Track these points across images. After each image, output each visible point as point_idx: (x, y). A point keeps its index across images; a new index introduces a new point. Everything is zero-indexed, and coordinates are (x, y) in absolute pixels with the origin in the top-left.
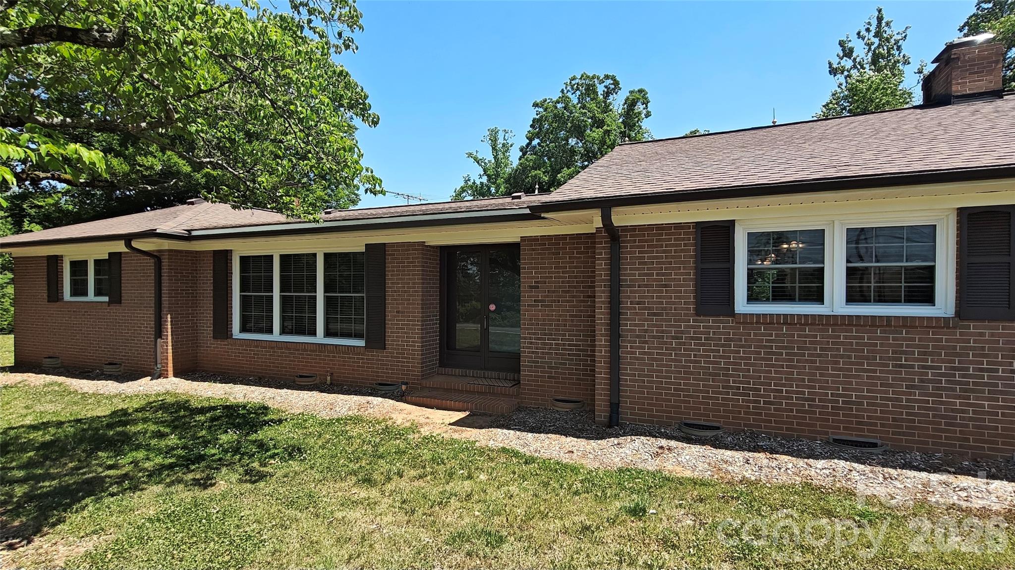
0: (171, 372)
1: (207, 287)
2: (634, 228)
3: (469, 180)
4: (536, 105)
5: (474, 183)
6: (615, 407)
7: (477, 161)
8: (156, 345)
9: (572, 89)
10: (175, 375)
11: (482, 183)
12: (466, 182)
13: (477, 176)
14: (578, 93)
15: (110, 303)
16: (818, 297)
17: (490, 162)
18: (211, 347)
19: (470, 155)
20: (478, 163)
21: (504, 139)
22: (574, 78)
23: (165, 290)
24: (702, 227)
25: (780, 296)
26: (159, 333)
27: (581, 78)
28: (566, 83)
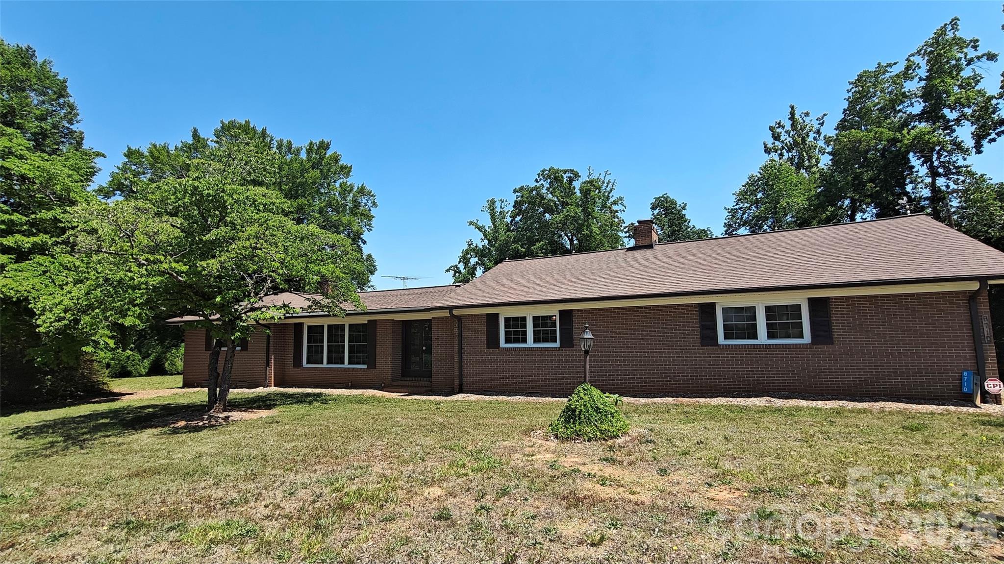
0: (273, 385)
1: (291, 342)
2: (466, 315)
3: (472, 244)
4: (515, 191)
5: (476, 247)
6: (461, 386)
7: (480, 229)
8: (266, 371)
9: (544, 177)
10: (274, 386)
11: (483, 246)
12: (469, 245)
13: (479, 241)
14: (549, 180)
15: (241, 350)
17: (489, 227)
18: (291, 371)
19: (471, 223)
20: (479, 229)
21: (501, 207)
22: (543, 171)
23: (271, 344)
26: (268, 364)
27: (550, 170)
28: (539, 174)
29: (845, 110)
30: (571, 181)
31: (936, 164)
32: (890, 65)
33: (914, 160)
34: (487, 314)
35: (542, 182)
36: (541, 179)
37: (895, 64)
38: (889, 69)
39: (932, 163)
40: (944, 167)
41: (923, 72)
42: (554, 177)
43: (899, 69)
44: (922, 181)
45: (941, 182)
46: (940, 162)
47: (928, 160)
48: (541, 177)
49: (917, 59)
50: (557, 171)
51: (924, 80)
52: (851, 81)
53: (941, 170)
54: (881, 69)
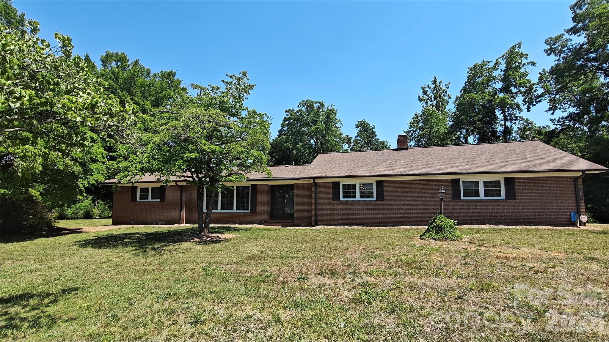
0: (185, 222)
1: (195, 196)
2: (320, 183)
4: (286, 112)
6: (316, 221)
8: (180, 214)
9: (303, 105)
10: (187, 223)
14: (305, 107)
15: (160, 201)
16: (355, 197)
22: (304, 101)
23: (184, 197)
24: (333, 183)
25: (349, 197)
26: (181, 210)
27: (307, 101)
28: (300, 103)
29: (466, 82)
30: (319, 108)
31: (506, 114)
32: (489, 62)
33: (498, 113)
34: (333, 182)
35: (301, 107)
36: (301, 106)
37: (491, 62)
38: (488, 64)
39: (505, 113)
40: (510, 116)
41: (503, 67)
42: (309, 105)
43: (491, 65)
44: (499, 123)
45: (508, 124)
46: (508, 114)
47: (503, 112)
48: (301, 105)
49: (500, 60)
50: (312, 102)
51: (503, 71)
52: (469, 67)
53: (508, 118)
54: (484, 63)
